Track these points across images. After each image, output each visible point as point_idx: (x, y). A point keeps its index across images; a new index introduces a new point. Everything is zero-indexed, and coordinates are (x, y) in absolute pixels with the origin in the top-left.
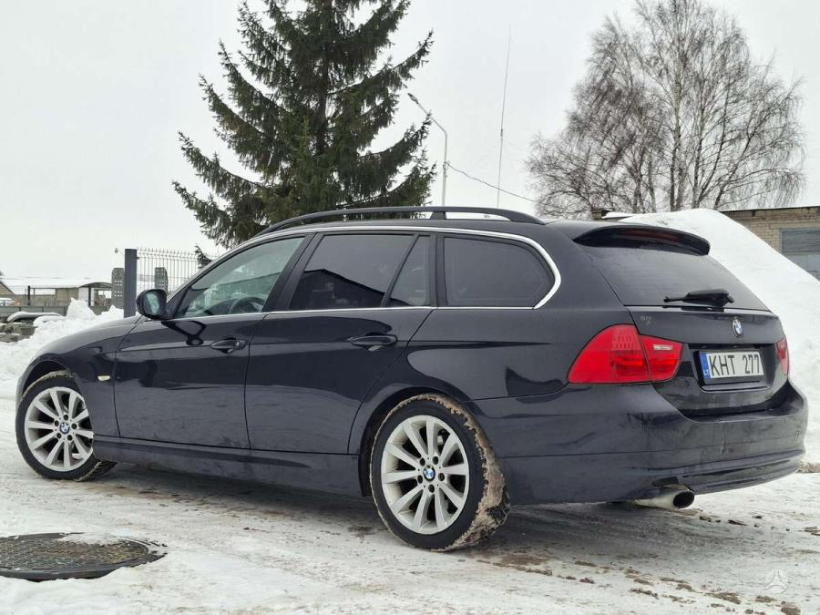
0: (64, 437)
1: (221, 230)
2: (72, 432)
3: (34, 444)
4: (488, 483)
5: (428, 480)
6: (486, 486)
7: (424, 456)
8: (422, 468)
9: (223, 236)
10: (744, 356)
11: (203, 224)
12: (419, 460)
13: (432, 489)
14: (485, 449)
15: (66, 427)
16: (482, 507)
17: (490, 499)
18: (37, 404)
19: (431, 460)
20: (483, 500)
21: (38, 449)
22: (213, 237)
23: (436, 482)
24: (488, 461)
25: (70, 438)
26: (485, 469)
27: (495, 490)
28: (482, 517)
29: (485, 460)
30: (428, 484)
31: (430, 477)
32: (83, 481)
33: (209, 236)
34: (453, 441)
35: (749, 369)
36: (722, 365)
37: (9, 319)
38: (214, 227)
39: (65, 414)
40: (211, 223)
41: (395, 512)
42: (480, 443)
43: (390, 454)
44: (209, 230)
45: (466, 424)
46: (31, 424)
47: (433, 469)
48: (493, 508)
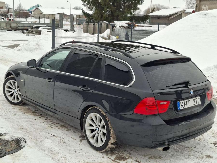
0: (15, 93)
1: (88, 4)
2: (17, 92)
3: (8, 94)
4: (111, 136)
5: (97, 131)
6: (111, 137)
7: (96, 124)
8: (96, 127)
9: (88, 6)
10: (194, 99)
11: (83, 2)
12: (95, 124)
13: (98, 133)
14: (111, 127)
15: (15, 91)
16: (109, 143)
17: (112, 141)
18: (8, 84)
19: (98, 125)
20: (110, 141)
21: (9, 96)
22: (86, 6)
23: (99, 132)
24: (112, 130)
25: (16, 94)
26: (111, 133)
27: (113, 138)
28: (110, 145)
29: (111, 130)
30: (97, 132)
31: (98, 130)
32: (20, 105)
33: (85, 6)
34: (103, 122)
35: (195, 103)
36: (185, 104)
37: (33, 27)
38: (86, 3)
39: (15, 87)
40: (85, 2)
41: (88, 138)
42: (110, 125)
43: (88, 122)
44: (84, 4)
45: (106, 119)
46: (6, 89)
47: (98, 128)
48: (113, 143)
